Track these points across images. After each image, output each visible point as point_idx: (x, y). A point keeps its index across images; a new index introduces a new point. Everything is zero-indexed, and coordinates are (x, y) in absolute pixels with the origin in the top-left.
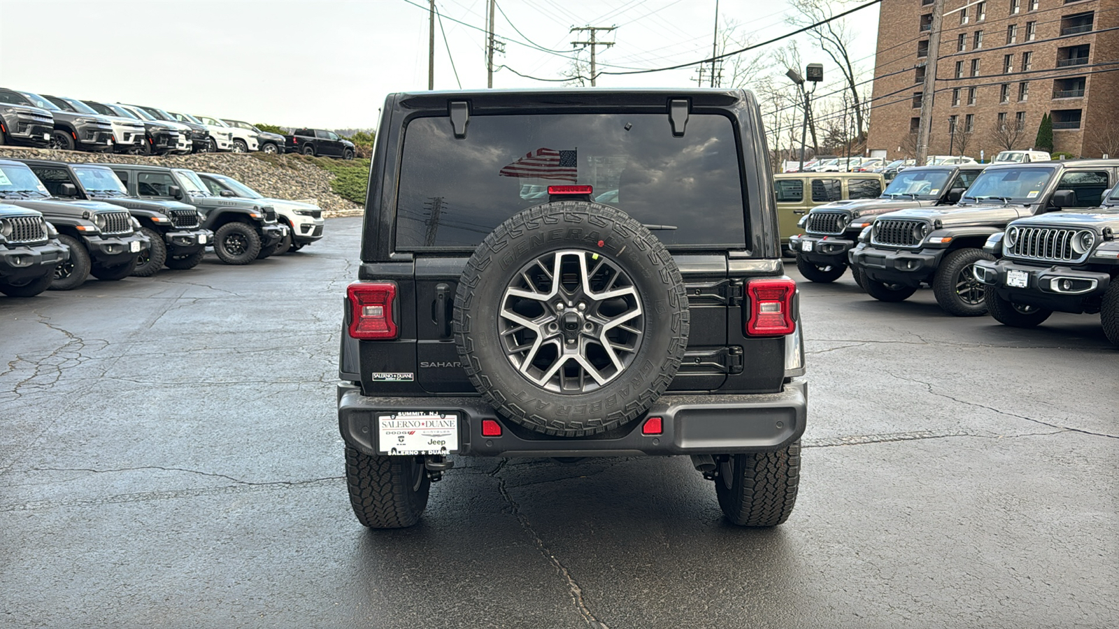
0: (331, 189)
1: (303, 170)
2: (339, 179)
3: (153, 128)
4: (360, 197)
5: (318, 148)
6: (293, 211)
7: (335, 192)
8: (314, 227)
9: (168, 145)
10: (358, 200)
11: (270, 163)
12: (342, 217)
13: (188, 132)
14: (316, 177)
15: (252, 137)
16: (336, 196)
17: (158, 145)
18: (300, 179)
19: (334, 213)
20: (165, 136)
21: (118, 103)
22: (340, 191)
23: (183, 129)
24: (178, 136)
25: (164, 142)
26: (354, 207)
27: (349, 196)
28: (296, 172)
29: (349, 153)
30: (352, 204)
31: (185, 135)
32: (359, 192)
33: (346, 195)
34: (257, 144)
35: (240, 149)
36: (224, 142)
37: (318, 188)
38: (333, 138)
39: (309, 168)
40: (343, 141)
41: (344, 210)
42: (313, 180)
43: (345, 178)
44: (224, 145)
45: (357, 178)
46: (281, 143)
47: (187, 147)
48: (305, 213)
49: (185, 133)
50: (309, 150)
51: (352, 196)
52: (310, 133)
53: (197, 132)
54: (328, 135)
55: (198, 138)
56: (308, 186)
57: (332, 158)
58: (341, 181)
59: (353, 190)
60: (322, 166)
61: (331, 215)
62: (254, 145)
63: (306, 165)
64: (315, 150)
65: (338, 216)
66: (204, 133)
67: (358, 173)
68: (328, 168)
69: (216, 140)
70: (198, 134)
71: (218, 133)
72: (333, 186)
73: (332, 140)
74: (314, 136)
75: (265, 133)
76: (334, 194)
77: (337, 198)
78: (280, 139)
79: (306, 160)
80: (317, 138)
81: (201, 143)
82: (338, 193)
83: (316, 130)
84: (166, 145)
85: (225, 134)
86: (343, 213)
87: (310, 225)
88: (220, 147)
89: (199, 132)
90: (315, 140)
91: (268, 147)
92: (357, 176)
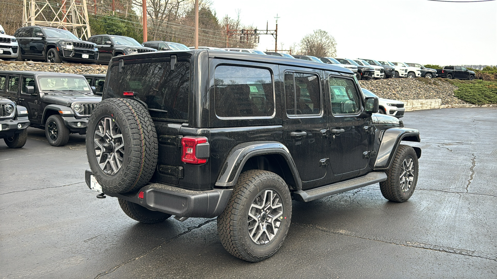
0: (453, 94)
1: (441, 85)
2: (459, 90)
3: (363, 68)
4: (468, 99)
5: (454, 75)
6: (387, 104)
7: (455, 96)
8: (397, 112)
9: (369, 75)
10: (466, 100)
11: (424, 82)
12: (455, 108)
13: (382, 69)
14: (447, 88)
15: (418, 70)
16: (455, 98)
17: (364, 76)
18: (437, 90)
19: (450, 106)
20: (368, 72)
21: (359, 59)
22: (458, 96)
23: (380, 68)
24: (374, 72)
25: (367, 74)
26: (463, 103)
27: (462, 98)
28: (437, 86)
29: (472, 77)
30: (463, 102)
31: (380, 71)
32: (469, 96)
33: (460, 97)
34: (421, 74)
35: (412, 76)
36: (403, 73)
37: (446, 94)
38: (464, 69)
39: (445, 84)
40: (469, 71)
41: (457, 105)
42: (445, 90)
43: (462, 89)
44: (403, 74)
45: (470, 89)
46: (434, 73)
47: (380, 76)
48: (393, 105)
49: (380, 70)
50: (450, 76)
51: (463, 98)
52: (452, 68)
53: (388, 69)
54: (461, 68)
55: (389, 72)
56: (441, 93)
57: (460, 79)
58: (460, 90)
59: (465, 95)
60: (452, 83)
61: (449, 106)
62: (419, 74)
63: (444, 83)
64: (453, 76)
65: (452, 107)
66: (391, 70)
67: (471, 87)
68: (455, 84)
69: (399, 73)
70: (389, 70)
71: (400, 70)
72: (455, 93)
73: (463, 70)
74: (453, 69)
75: (427, 68)
76: (455, 97)
77: (456, 99)
78: (434, 71)
79: (444, 81)
80: (454, 70)
81: (389, 74)
82: (457, 96)
83: (455, 66)
84: (367, 75)
85: (403, 70)
86: (456, 106)
87: (395, 110)
88: (400, 75)
89: (390, 69)
90: (454, 71)
91: (428, 75)
92: (470, 88)
